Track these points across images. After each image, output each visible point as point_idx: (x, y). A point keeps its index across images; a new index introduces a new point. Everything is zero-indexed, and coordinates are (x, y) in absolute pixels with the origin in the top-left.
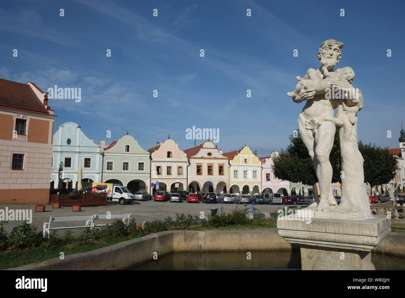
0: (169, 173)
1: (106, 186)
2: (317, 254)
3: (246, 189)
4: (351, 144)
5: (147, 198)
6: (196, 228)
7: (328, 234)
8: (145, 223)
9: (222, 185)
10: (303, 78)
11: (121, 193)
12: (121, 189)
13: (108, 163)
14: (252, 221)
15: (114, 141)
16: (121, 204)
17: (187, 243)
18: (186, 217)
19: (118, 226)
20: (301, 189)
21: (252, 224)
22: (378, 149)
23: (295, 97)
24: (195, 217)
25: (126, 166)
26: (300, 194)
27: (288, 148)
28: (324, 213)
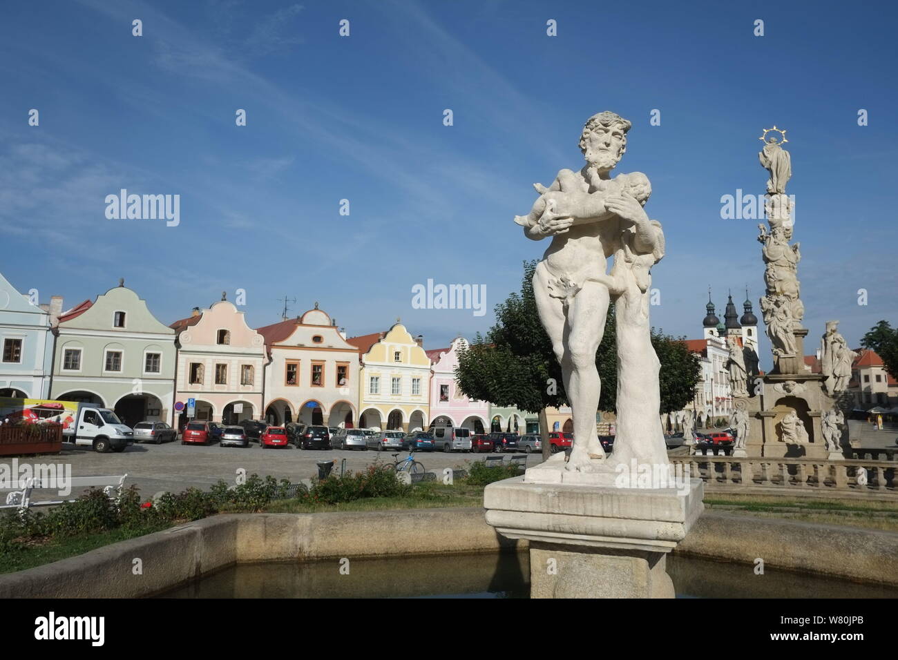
0: (220, 379)
1: (62, 408)
2: (565, 561)
3: (396, 417)
4: (637, 331)
5: (164, 437)
6: (283, 505)
7: (589, 518)
8: (163, 496)
9: (343, 409)
10: (548, 189)
11: (100, 424)
12: (99, 414)
13: (68, 353)
14: (409, 488)
15: (86, 299)
16: (99, 452)
17: (269, 542)
18: (261, 480)
19: (95, 505)
20: (513, 419)
21: (409, 496)
22: (667, 339)
23: (531, 226)
24: (282, 481)
25: (113, 361)
26: (509, 430)
27: (491, 332)
28: (581, 475)
